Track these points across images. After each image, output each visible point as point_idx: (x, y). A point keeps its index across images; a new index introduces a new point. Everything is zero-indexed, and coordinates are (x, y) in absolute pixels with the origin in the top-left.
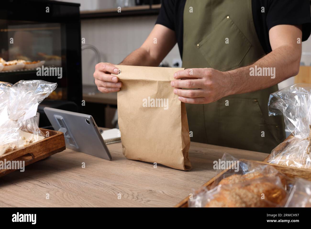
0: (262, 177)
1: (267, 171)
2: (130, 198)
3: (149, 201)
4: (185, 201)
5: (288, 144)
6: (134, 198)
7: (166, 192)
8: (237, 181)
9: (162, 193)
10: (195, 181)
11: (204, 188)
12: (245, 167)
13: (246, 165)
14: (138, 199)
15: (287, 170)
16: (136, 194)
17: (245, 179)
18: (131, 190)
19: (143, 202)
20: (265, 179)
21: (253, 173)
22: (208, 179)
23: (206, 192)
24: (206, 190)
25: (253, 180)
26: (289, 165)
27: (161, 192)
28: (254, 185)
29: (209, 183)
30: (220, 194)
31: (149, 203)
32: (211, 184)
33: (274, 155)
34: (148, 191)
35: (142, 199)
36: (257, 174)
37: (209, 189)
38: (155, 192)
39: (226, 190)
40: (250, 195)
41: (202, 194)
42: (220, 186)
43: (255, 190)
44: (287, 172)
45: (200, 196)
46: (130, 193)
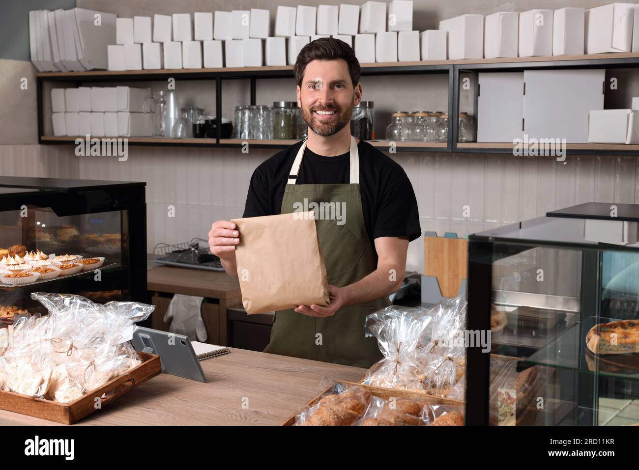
0: (352, 395)
1: (357, 390)
2: (239, 418)
3: (257, 421)
4: (293, 416)
5: (382, 364)
6: (242, 419)
7: (270, 413)
8: (333, 399)
9: (267, 414)
10: (296, 401)
11: (307, 406)
12: (340, 388)
13: (341, 386)
14: (246, 419)
15: (374, 389)
16: (243, 416)
17: (339, 398)
18: (237, 412)
19: (252, 422)
20: (354, 397)
21: (346, 393)
22: (309, 399)
23: (309, 409)
24: (309, 407)
25: (345, 398)
26: (380, 384)
27: (266, 412)
28: (345, 402)
29: (310, 402)
30: (319, 409)
31: (257, 422)
32: (312, 403)
33: (370, 375)
34: (253, 412)
35: (250, 419)
36: (348, 394)
37: (311, 407)
38: (260, 413)
39: (323, 406)
40: (340, 409)
41: (305, 410)
42: (319, 403)
43: (345, 406)
44: (373, 391)
45: (304, 412)
46: (238, 414)
